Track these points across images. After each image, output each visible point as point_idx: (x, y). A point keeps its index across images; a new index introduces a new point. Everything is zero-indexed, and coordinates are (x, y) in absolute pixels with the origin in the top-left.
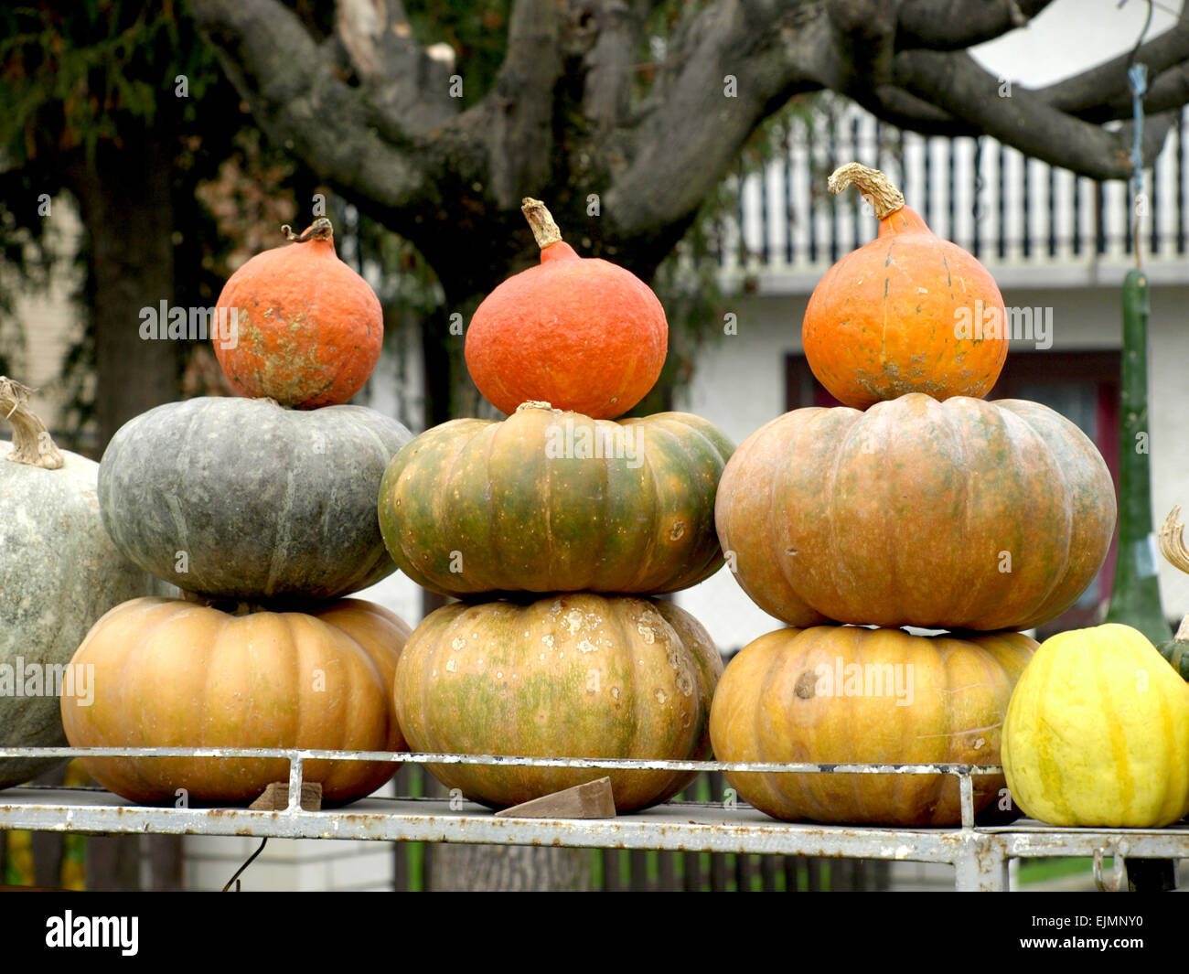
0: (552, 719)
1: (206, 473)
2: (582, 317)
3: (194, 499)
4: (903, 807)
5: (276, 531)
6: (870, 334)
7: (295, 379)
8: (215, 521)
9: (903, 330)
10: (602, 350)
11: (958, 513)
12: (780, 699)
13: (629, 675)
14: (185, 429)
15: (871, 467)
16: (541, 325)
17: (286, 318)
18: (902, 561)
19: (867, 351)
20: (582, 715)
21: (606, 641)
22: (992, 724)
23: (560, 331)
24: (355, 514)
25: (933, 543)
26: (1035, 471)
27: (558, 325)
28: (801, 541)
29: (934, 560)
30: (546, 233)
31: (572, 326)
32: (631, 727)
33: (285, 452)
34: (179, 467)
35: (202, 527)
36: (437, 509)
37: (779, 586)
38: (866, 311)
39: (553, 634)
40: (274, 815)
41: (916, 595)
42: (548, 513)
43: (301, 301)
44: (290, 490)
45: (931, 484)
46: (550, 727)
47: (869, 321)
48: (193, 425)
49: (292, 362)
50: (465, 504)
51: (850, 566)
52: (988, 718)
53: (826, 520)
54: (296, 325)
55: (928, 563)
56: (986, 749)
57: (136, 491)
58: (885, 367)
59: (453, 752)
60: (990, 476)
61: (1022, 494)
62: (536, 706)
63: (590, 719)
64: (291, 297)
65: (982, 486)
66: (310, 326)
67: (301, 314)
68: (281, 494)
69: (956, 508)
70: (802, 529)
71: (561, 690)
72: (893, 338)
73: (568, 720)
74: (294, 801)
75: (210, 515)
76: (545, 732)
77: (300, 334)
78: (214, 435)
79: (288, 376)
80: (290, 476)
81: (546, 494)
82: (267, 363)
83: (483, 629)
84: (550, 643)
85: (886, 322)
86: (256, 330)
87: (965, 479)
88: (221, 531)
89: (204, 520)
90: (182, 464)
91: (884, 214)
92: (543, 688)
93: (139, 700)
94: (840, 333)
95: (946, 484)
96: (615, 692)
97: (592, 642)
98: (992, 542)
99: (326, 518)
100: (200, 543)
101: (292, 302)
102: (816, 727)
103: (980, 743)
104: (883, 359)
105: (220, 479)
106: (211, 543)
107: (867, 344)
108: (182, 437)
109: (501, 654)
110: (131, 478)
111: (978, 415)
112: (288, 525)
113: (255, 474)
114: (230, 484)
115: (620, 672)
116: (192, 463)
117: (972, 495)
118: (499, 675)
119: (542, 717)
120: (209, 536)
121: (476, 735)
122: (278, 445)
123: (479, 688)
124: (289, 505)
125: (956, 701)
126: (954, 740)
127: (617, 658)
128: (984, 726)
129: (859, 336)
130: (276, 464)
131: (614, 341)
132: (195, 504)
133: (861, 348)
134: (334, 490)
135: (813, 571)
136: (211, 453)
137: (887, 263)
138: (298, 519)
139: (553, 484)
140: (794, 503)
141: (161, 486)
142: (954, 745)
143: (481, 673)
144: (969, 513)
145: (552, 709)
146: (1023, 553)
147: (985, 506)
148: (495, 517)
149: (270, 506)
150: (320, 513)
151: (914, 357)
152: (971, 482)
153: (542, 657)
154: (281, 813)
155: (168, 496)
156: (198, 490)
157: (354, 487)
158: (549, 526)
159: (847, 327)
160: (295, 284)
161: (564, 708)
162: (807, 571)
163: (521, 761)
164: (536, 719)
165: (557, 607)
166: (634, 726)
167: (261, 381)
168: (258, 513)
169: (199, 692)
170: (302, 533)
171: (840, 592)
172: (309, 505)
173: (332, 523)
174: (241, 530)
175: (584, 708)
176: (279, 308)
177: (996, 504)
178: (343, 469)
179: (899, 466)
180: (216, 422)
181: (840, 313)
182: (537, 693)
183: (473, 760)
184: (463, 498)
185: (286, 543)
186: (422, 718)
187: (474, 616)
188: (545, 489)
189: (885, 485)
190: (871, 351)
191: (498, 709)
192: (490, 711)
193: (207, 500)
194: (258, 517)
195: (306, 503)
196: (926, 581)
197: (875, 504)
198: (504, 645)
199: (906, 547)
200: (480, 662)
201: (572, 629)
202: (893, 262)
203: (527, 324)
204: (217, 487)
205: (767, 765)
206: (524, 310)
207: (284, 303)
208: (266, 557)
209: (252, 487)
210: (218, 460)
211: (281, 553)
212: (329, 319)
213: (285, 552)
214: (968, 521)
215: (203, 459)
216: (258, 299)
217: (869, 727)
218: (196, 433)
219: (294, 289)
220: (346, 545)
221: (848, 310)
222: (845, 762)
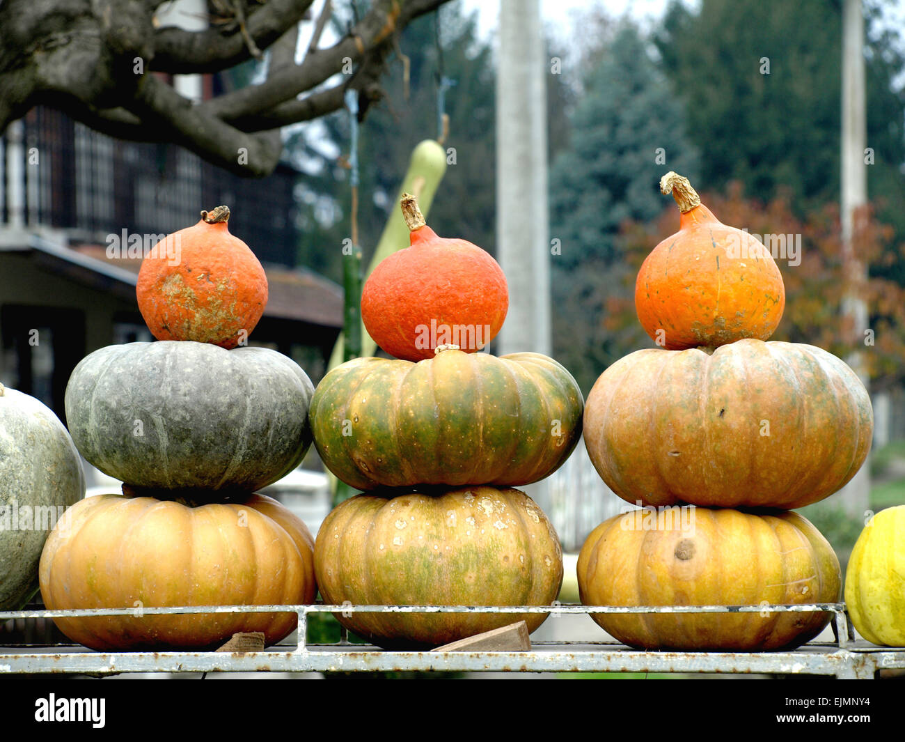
0: (478, 579)
1: (187, 398)
2: (468, 282)
3: (177, 419)
4: (749, 636)
5: (237, 442)
6: (708, 296)
7: (216, 327)
8: (193, 435)
9: (732, 294)
10: (481, 306)
11: (800, 425)
12: (663, 560)
13: (527, 546)
14: (164, 365)
15: (738, 392)
16: (438, 287)
17: (214, 281)
18: (760, 459)
19: (704, 308)
20: (499, 575)
21: (512, 522)
22: (811, 576)
23: (452, 292)
24: (290, 429)
25: (784, 447)
26: (842, 395)
27: (451, 288)
28: (684, 445)
29: (784, 458)
30: (416, 219)
31: (460, 288)
32: (529, 583)
33: (242, 383)
34: (163, 394)
35: (182, 440)
36: (392, 424)
37: (653, 479)
38: (704, 279)
39: (473, 516)
40: (288, 655)
41: (766, 483)
42: (482, 427)
43: (225, 269)
44: (249, 411)
45: (784, 403)
46: (476, 585)
47: (707, 286)
48: (169, 362)
49: (216, 315)
50: (419, 420)
51: (722, 464)
52: (809, 571)
53: (703, 431)
54: (222, 286)
55: (779, 460)
56: (809, 594)
57: (124, 413)
58: (716, 320)
59: (434, 604)
60: (818, 398)
61: (837, 411)
62: (467, 569)
63: (505, 578)
64: (218, 265)
65: (813, 405)
66: (232, 287)
67: (225, 278)
68: (242, 415)
69: (799, 421)
70: (685, 437)
71: (484, 558)
72: (725, 299)
73: (490, 579)
74: (301, 644)
75: (189, 431)
76: (472, 589)
77: (225, 293)
78: (189, 370)
79: (212, 325)
80: (248, 400)
81: (480, 413)
82: (197, 315)
83: (417, 513)
84: (472, 523)
85: (720, 288)
86: (189, 290)
87: (802, 400)
88: (197, 444)
89: (184, 435)
90: (165, 391)
91: (689, 209)
92: (471, 556)
93: (141, 572)
94: (684, 295)
95: (793, 403)
96: (522, 558)
97: (504, 521)
98: (821, 445)
99: (271, 432)
100: (178, 452)
101: (219, 269)
102: (696, 581)
103: (805, 589)
104: (715, 314)
105: (198, 402)
106: (187, 451)
107: (705, 303)
108: (162, 371)
109: (435, 533)
110: (119, 402)
111: (801, 355)
112: (246, 437)
113: (224, 399)
114: (206, 406)
115: (523, 544)
116: (174, 391)
117: (807, 412)
118: (435, 547)
119: (471, 578)
120: (186, 448)
121: (418, 592)
122: (237, 377)
123: (421, 557)
124: (247, 422)
125: (788, 560)
126: (788, 588)
127: (520, 533)
128: (807, 578)
129: (699, 298)
130: (238, 392)
131: (489, 300)
132: (178, 422)
133: (700, 306)
134: (277, 411)
135: (690, 467)
136: (189, 384)
137: (714, 246)
138: (253, 433)
139: (485, 404)
140: (679, 417)
141: (148, 409)
142: (788, 591)
143: (422, 546)
144: (806, 425)
145: (478, 570)
146: (836, 453)
147: (816, 420)
148: (442, 430)
149: (235, 423)
150: (268, 428)
151: (738, 312)
152: (806, 402)
153: (468, 533)
154: (293, 653)
155: (154, 416)
156: (181, 412)
157: (289, 408)
158: (481, 436)
159: (689, 291)
160: (219, 255)
161: (486, 571)
162: (686, 467)
163: (489, 610)
164: (466, 579)
165: (469, 497)
166: (531, 583)
167: (189, 328)
168: (226, 429)
169: (187, 564)
170: (255, 443)
171: (706, 482)
172: (261, 423)
173: (275, 436)
174: (212, 441)
175: (502, 570)
176: (208, 273)
177: (823, 418)
178: (282, 395)
179: (759, 391)
180: (188, 360)
181: (683, 281)
182: (467, 560)
183: (450, 610)
184: (416, 417)
185: (243, 452)
186: (363, 581)
187: (406, 504)
188: (479, 409)
189: (749, 405)
190: (708, 308)
191: (436, 572)
192: (430, 574)
193: (188, 419)
194: (225, 431)
195: (259, 421)
196: (775, 473)
197: (743, 419)
198: (436, 525)
199: (765, 450)
200: (421, 537)
201: (487, 512)
202: (718, 244)
203: (427, 287)
204: (196, 409)
205: (687, 608)
206: (423, 277)
207: (212, 270)
208: (226, 463)
209: (223, 409)
210: (196, 388)
211: (238, 458)
212: (244, 282)
213: (241, 457)
214: (805, 431)
215: (183, 388)
216: (190, 267)
217: (735, 580)
218: (173, 368)
219: (218, 259)
220: (282, 452)
221: (690, 278)
222: (748, 604)
